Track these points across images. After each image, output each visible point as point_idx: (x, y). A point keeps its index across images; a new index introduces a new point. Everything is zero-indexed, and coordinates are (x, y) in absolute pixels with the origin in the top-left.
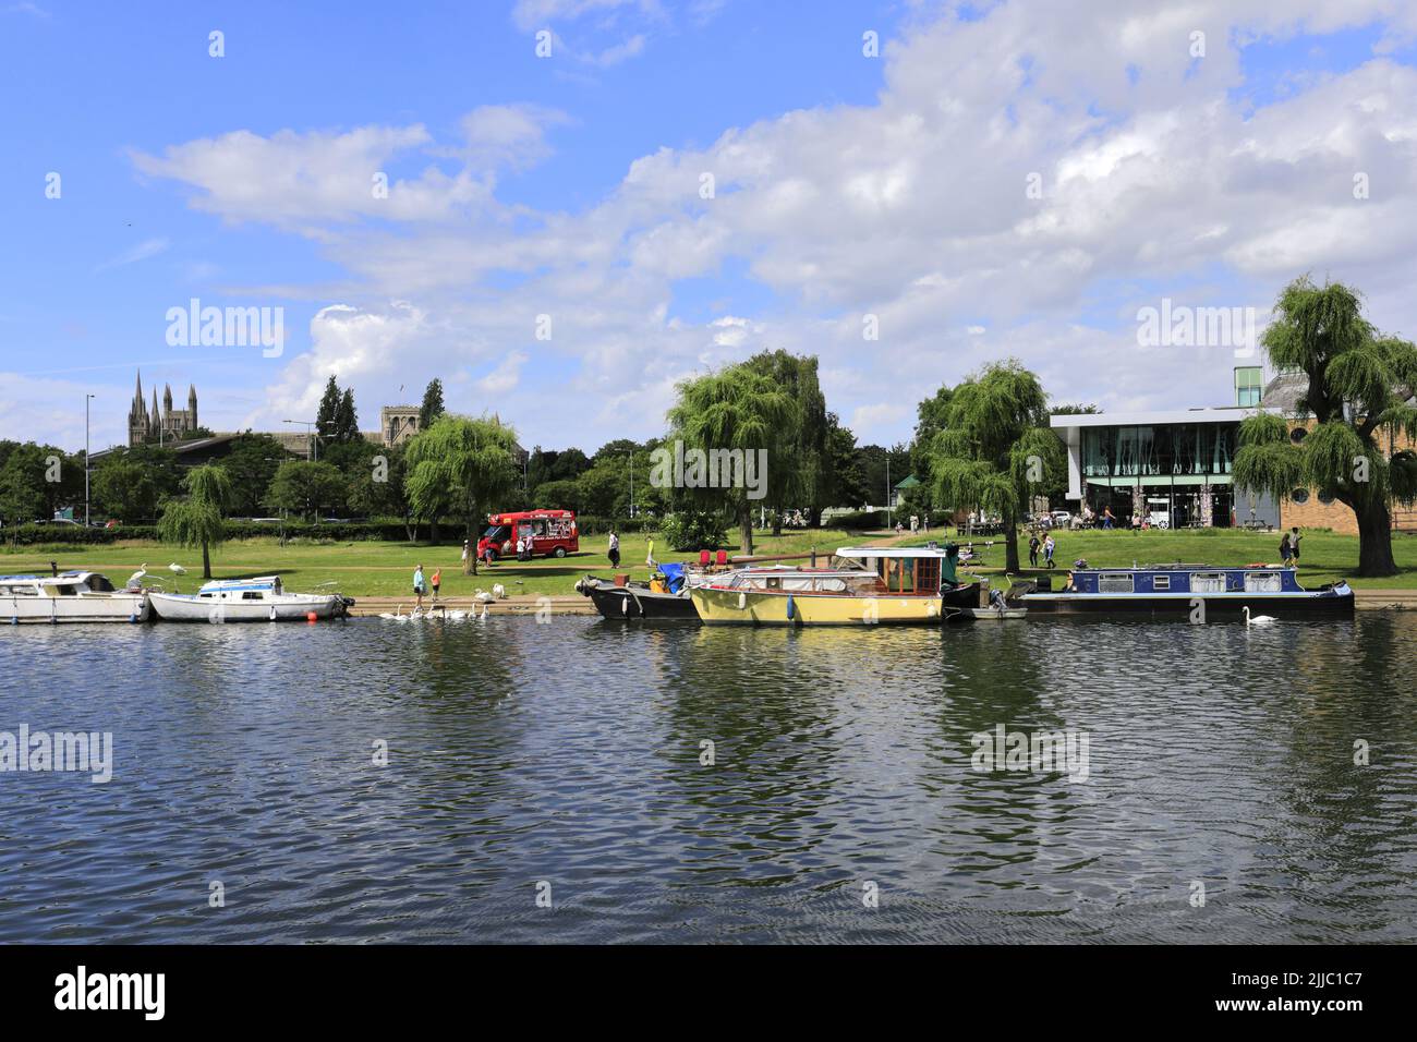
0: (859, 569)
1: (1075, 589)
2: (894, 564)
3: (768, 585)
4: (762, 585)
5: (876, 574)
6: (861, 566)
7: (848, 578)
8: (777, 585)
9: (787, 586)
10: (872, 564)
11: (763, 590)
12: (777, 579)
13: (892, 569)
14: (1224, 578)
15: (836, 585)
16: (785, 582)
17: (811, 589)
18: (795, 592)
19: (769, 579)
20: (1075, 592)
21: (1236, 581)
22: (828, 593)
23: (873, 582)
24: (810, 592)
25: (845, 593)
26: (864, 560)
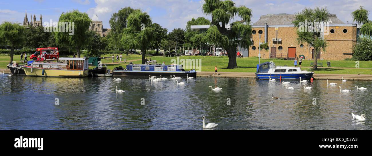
0: (63, 63)
1: (127, 69)
2: (72, 62)
3: (39, 67)
4: (38, 66)
5: (67, 64)
6: (63, 62)
7: (59, 65)
8: (41, 66)
9: (44, 67)
10: (66, 62)
11: (38, 68)
12: (41, 65)
13: (71, 63)
14: (162, 67)
15: (56, 67)
16: (44, 66)
17: (50, 68)
18: (46, 68)
19: (40, 65)
20: (127, 70)
21: (165, 68)
22: (54, 69)
23: (66, 66)
24: (50, 69)
25: (58, 69)
26: (64, 61)
